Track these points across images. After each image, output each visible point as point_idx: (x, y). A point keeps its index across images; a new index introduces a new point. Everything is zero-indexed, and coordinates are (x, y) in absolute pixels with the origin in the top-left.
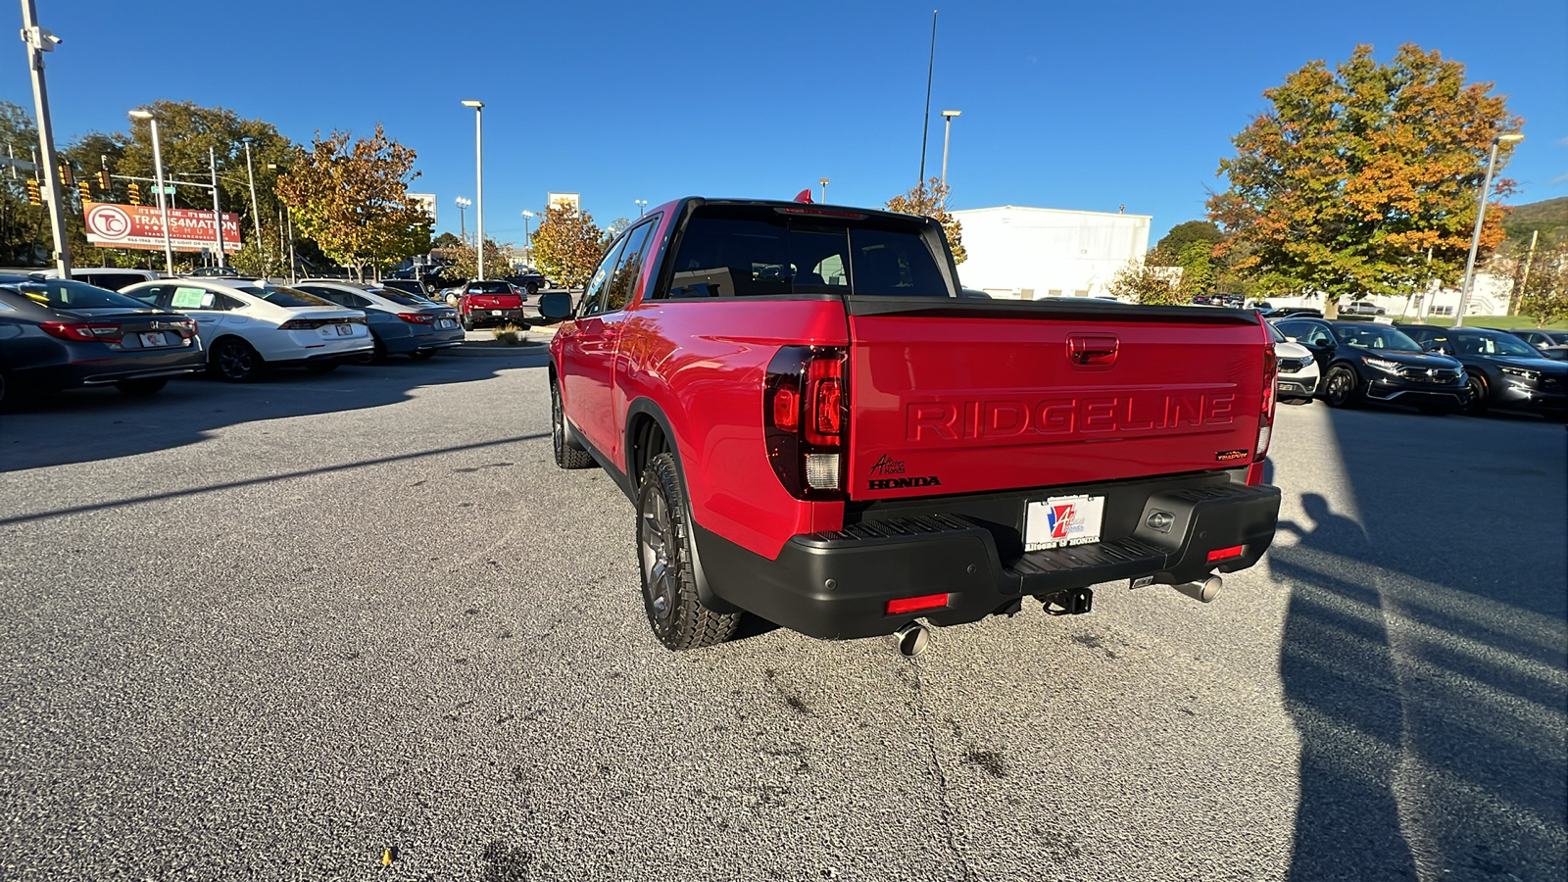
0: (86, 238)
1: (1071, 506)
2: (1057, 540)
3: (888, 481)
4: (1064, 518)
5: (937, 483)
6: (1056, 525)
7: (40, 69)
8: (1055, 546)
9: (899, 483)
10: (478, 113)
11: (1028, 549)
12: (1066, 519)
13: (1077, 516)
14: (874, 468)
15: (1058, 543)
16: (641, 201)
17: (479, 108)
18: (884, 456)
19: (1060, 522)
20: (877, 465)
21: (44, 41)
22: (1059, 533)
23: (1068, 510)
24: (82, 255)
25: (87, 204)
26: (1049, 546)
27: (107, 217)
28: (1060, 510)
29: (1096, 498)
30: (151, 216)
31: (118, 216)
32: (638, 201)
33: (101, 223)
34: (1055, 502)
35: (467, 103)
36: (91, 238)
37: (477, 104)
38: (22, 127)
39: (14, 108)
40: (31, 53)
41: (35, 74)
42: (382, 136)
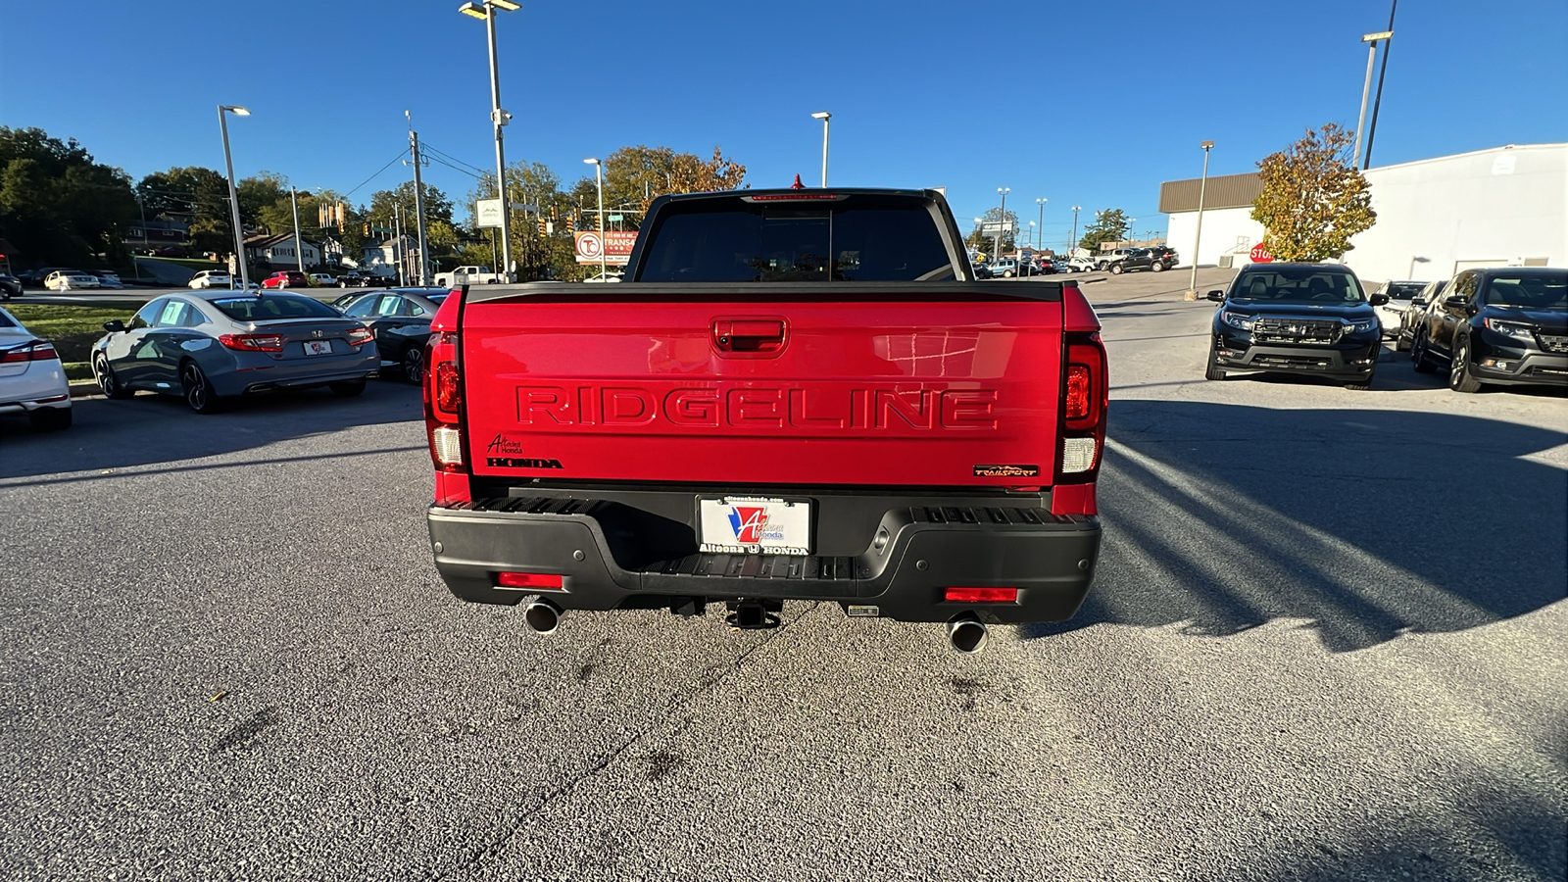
0: (575, 258)
1: (762, 510)
2: (746, 545)
3: (506, 460)
4: (753, 521)
5: (559, 466)
6: (742, 528)
7: (500, 139)
8: (741, 551)
9: (517, 463)
10: (826, 123)
11: (703, 548)
12: (756, 524)
13: (771, 522)
14: (491, 446)
15: (746, 549)
16: (1004, 189)
17: (827, 119)
18: (499, 436)
19: (747, 525)
20: (493, 444)
21: (503, 118)
22: (747, 537)
23: (758, 512)
24: (573, 272)
25: (577, 234)
26: (733, 550)
27: (588, 242)
28: (747, 513)
29: (797, 505)
30: (614, 239)
31: (595, 241)
32: (1000, 190)
33: (584, 246)
34: (736, 502)
35: (816, 116)
36: (579, 259)
37: (825, 115)
38: (545, 180)
39: (540, 166)
40: (496, 128)
41: (497, 143)
42: (719, 157)
